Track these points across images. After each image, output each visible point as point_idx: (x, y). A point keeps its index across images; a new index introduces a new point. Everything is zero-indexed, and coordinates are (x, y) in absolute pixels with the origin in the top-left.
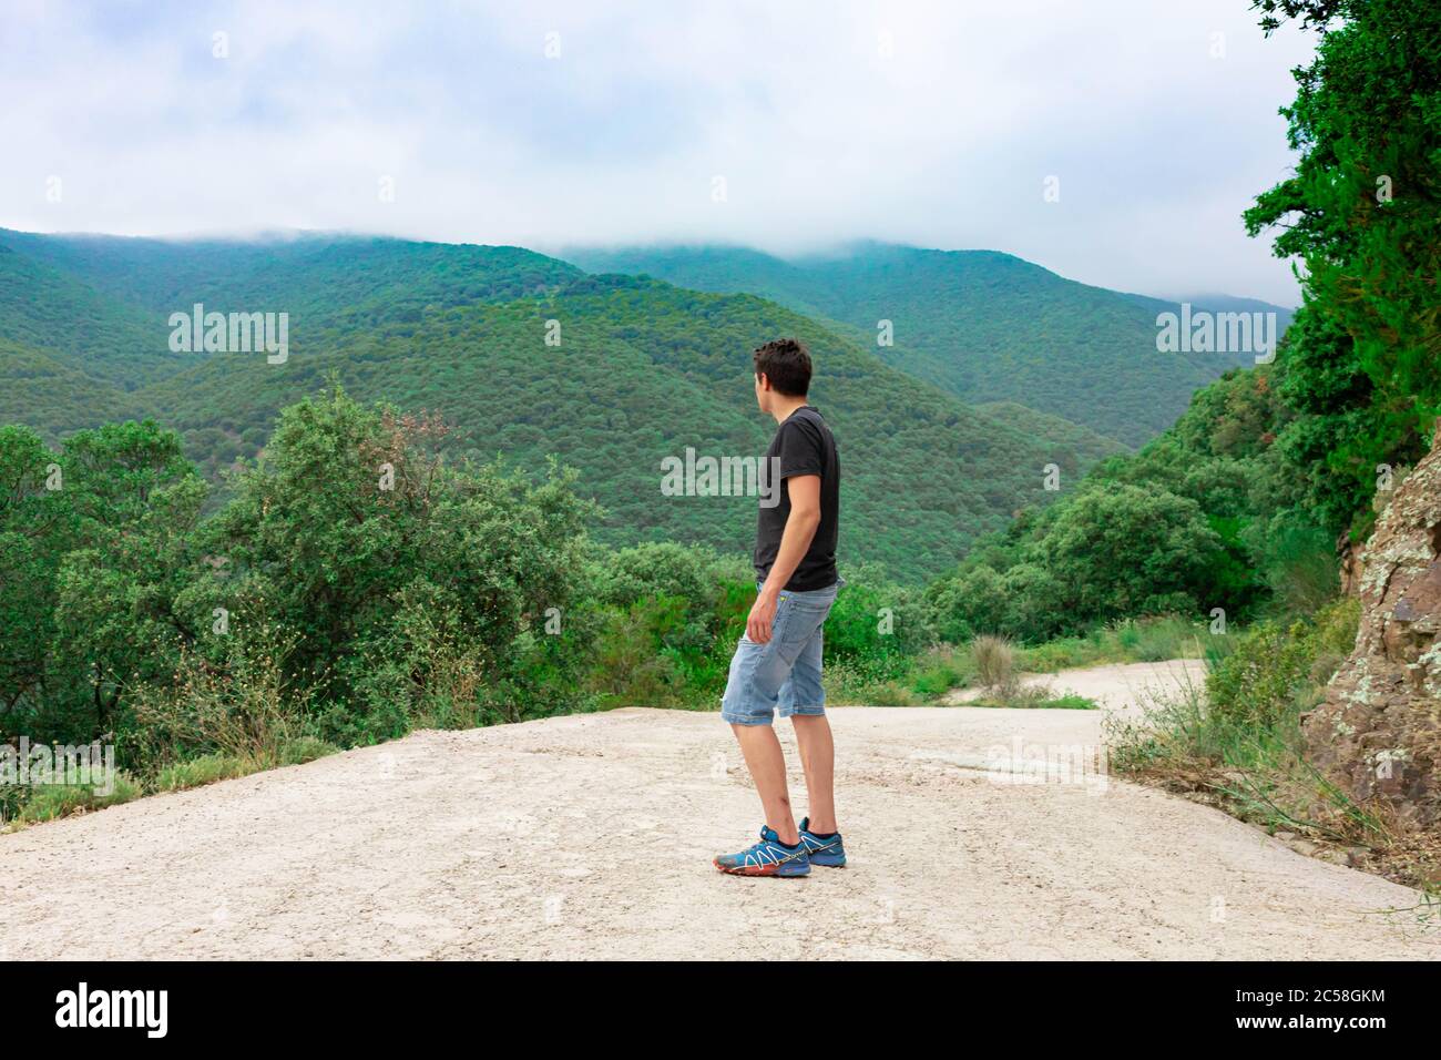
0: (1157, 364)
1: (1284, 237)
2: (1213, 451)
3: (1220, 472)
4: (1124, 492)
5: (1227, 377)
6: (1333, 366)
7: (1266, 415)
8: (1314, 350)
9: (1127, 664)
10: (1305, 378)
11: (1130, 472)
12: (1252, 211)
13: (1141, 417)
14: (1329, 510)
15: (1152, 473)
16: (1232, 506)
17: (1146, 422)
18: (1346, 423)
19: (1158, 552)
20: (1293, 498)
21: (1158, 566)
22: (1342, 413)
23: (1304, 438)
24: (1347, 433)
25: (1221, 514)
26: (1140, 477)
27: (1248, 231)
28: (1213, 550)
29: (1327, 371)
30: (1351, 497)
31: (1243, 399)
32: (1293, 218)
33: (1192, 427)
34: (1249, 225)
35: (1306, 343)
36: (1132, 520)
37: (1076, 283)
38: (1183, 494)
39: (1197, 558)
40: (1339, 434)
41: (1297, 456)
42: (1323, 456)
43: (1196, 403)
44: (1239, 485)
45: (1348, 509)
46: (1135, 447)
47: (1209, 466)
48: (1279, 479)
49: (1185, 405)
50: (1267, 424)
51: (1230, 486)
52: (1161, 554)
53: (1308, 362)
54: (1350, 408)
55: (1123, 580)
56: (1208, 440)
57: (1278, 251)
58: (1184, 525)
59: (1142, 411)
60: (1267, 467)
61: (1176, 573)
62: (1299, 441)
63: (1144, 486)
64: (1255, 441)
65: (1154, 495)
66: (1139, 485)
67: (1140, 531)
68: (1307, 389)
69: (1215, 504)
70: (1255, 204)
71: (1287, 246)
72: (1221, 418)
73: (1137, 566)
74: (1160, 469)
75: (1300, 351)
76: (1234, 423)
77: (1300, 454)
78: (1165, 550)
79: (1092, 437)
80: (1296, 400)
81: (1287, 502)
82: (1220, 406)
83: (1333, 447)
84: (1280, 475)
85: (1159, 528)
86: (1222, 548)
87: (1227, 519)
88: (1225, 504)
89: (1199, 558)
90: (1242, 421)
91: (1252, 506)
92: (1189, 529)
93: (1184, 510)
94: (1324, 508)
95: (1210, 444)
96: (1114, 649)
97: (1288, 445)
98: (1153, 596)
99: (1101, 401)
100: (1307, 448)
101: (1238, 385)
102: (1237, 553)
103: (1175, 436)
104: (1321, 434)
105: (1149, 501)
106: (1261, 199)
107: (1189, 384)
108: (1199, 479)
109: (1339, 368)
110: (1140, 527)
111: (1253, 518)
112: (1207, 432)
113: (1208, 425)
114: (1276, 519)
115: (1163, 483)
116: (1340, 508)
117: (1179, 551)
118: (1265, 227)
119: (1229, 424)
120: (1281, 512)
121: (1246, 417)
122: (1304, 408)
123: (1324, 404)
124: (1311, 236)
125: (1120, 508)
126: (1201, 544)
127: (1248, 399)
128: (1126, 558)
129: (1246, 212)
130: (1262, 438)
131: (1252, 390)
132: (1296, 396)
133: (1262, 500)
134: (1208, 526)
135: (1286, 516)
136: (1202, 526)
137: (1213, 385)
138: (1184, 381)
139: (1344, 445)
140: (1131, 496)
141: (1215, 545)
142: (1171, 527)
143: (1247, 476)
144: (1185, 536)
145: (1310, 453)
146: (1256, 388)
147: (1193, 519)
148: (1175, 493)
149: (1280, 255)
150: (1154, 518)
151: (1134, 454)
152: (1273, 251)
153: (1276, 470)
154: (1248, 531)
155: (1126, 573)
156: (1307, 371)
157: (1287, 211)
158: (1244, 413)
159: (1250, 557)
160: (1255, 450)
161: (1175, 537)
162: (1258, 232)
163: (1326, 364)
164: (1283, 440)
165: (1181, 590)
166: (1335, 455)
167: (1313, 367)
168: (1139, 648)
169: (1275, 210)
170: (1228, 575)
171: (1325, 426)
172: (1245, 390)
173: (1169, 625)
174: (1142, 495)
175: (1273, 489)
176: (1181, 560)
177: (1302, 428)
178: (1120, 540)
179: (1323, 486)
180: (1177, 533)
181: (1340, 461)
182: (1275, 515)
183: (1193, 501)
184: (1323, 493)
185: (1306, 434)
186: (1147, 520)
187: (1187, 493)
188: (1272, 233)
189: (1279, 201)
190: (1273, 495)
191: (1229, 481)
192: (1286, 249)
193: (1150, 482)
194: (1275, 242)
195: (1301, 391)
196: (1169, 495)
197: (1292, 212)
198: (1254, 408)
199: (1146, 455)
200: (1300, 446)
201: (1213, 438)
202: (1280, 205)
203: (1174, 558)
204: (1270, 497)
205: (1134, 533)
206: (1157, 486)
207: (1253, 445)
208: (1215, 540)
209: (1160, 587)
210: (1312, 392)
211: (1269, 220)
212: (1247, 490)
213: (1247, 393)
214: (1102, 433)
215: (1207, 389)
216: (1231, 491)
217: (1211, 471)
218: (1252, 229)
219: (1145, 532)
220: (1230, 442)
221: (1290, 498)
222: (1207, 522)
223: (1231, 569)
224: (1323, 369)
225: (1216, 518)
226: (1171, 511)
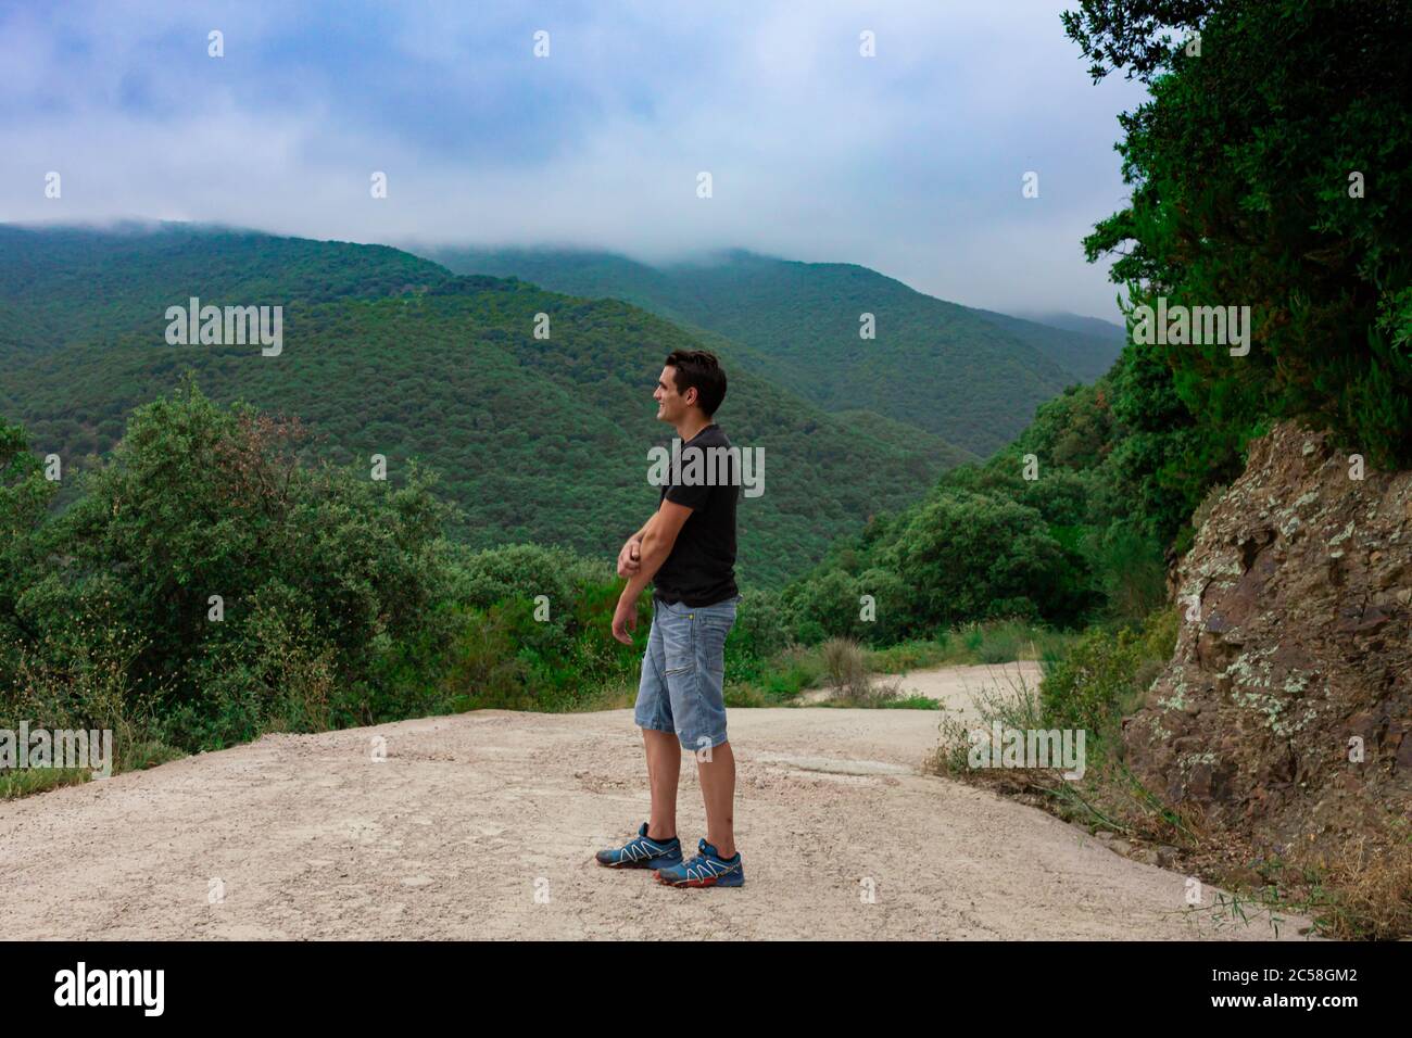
0: (1005, 377)
1: (1121, 263)
2: (1055, 463)
3: (1062, 483)
4: (972, 500)
5: (1070, 392)
6: (1163, 386)
7: (1105, 429)
8: (1145, 372)
9: (971, 665)
10: (1137, 397)
11: (977, 481)
12: (1091, 238)
13: (990, 428)
14: (1158, 522)
15: (998, 482)
16: (1072, 515)
17: (995, 433)
18: (1174, 441)
19: (1002, 559)
20: (1127, 508)
21: (1002, 572)
22: (1170, 431)
23: (1136, 454)
24: (1174, 450)
25: (1061, 523)
26: (986, 487)
27: (1087, 257)
28: (1054, 557)
29: (1156, 392)
30: (1177, 510)
31: (1084, 414)
32: (1128, 246)
33: (1036, 439)
34: (1088, 251)
35: (1138, 364)
36: (978, 527)
37: (931, 298)
38: (1026, 503)
39: (1038, 565)
40: (1168, 451)
41: (1129, 470)
42: (1153, 471)
43: (1040, 416)
44: (1078, 495)
45: (1175, 521)
46: (984, 456)
47: (1050, 477)
48: (1115, 490)
49: (1031, 416)
50: (1106, 438)
51: (1070, 496)
52: (1004, 560)
53: (1140, 382)
54: (1178, 427)
55: (969, 585)
56: (1051, 452)
57: (1114, 276)
58: (1027, 532)
59: (991, 422)
60: (1104, 479)
61: (1020, 579)
62: (1131, 457)
63: (990, 495)
64: (1094, 453)
65: (1000, 504)
66: (985, 494)
67: (985, 538)
68: (1139, 408)
69: (1056, 513)
70: (1094, 231)
71: (1123, 272)
72: (1063, 431)
73: (982, 571)
74: (1006, 479)
75: (1133, 372)
76: (1074, 436)
77: (1132, 469)
78: (1010, 556)
79: (944, 447)
80: (1128, 418)
81: (1123, 513)
82: (1063, 419)
83: (1162, 463)
84: (1116, 487)
85: (1004, 535)
86: (1061, 555)
87: (1067, 527)
88: (1066, 513)
89: (1041, 565)
90: (1083, 434)
91: (1090, 516)
92: (1032, 537)
93: (1027, 518)
94: (1153, 520)
95: (1053, 455)
96: (960, 651)
97: (1120, 461)
98: (997, 601)
99: (952, 411)
100: (1137, 464)
101: (1080, 399)
102: (1075, 560)
103: (1021, 446)
104: (1151, 451)
105: (995, 509)
106: (1099, 227)
107: (1035, 397)
108: (1041, 489)
109: (1168, 388)
110: (985, 534)
111: (1091, 527)
112: (1051, 443)
113: (1052, 437)
114: (1112, 528)
115: (1008, 492)
116: (1168, 520)
117: (1021, 558)
118: (1103, 253)
119: (1070, 437)
120: (1116, 522)
121: (1086, 431)
122: (1136, 425)
123: (1155, 422)
124: (1145, 263)
125: (968, 515)
126: (1042, 551)
127: (1088, 414)
128: (972, 563)
129: (1086, 239)
130: (1100, 451)
131: (1092, 405)
132: (1130, 414)
133: (1099, 510)
134: (1049, 534)
135: (1121, 525)
136: (1043, 534)
137: (1056, 400)
138: (1031, 394)
139: (1172, 462)
140: (978, 505)
141: (1055, 552)
142: (1015, 535)
143: (1086, 487)
144: (1028, 543)
145: (1141, 468)
146: (1096, 403)
147: (1036, 528)
148: (1019, 503)
149: (1116, 280)
150: (999, 525)
151: (982, 463)
152: (1109, 276)
153: (1111, 482)
154: (1086, 539)
155: (972, 578)
156: (1139, 391)
157: (1123, 239)
158: (1084, 427)
159: (1087, 565)
160: (1093, 464)
161: (1019, 544)
162: (1096, 258)
163: (1156, 385)
164: (1117, 456)
165: (1023, 595)
166: (1164, 471)
167: (1144, 388)
168: (982, 650)
169: (1112, 237)
170: (1068, 581)
171: (1156, 443)
172: (1086, 405)
173: (1010, 629)
174: (988, 504)
175: (1109, 500)
176: (1023, 566)
177: (1134, 445)
178: (967, 546)
179: (1153, 499)
180: (1020, 540)
181: (1168, 475)
182: (1110, 524)
183: (1036, 510)
184: (1152, 506)
185: (1137, 450)
186: (992, 528)
187: (1029, 503)
188: (1109, 259)
189: (1115, 229)
190: (1110, 506)
191: (1069, 492)
192: (1122, 274)
193: (996, 491)
194: (1112, 268)
195: (1133, 410)
196: (1012, 504)
197: (1128, 240)
198: (1094, 423)
199: (993, 465)
200: (1131, 461)
201: (1056, 449)
202: (1117, 233)
203: (1016, 565)
204: (1105, 508)
205: (980, 540)
206: (1002, 496)
207: (1092, 457)
208: (1055, 547)
209: (1003, 592)
210: (1143, 411)
211: (1108, 246)
212: (1085, 500)
213: (1088, 407)
214: (952, 442)
215: (1051, 403)
216: (1070, 501)
217: (1053, 482)
218: (1091, 255)
219: (990, 538)
220: (1070, 455)
221: (1124, 508)
222: (1048, 530)
223: (1069, 575)
224: (1154, 389)
225: (1056, 527)
226: (1014, 519)
